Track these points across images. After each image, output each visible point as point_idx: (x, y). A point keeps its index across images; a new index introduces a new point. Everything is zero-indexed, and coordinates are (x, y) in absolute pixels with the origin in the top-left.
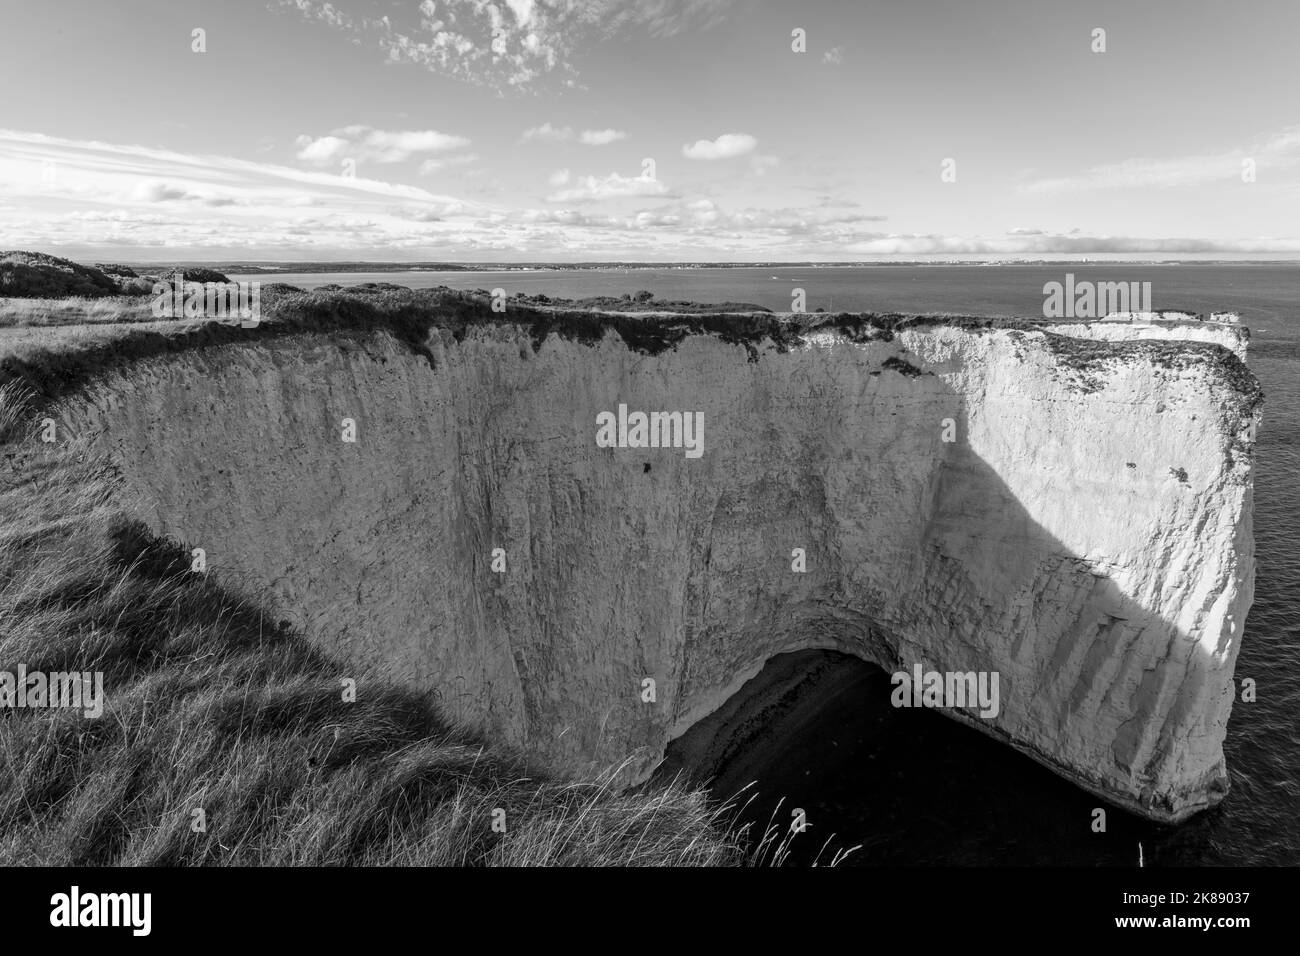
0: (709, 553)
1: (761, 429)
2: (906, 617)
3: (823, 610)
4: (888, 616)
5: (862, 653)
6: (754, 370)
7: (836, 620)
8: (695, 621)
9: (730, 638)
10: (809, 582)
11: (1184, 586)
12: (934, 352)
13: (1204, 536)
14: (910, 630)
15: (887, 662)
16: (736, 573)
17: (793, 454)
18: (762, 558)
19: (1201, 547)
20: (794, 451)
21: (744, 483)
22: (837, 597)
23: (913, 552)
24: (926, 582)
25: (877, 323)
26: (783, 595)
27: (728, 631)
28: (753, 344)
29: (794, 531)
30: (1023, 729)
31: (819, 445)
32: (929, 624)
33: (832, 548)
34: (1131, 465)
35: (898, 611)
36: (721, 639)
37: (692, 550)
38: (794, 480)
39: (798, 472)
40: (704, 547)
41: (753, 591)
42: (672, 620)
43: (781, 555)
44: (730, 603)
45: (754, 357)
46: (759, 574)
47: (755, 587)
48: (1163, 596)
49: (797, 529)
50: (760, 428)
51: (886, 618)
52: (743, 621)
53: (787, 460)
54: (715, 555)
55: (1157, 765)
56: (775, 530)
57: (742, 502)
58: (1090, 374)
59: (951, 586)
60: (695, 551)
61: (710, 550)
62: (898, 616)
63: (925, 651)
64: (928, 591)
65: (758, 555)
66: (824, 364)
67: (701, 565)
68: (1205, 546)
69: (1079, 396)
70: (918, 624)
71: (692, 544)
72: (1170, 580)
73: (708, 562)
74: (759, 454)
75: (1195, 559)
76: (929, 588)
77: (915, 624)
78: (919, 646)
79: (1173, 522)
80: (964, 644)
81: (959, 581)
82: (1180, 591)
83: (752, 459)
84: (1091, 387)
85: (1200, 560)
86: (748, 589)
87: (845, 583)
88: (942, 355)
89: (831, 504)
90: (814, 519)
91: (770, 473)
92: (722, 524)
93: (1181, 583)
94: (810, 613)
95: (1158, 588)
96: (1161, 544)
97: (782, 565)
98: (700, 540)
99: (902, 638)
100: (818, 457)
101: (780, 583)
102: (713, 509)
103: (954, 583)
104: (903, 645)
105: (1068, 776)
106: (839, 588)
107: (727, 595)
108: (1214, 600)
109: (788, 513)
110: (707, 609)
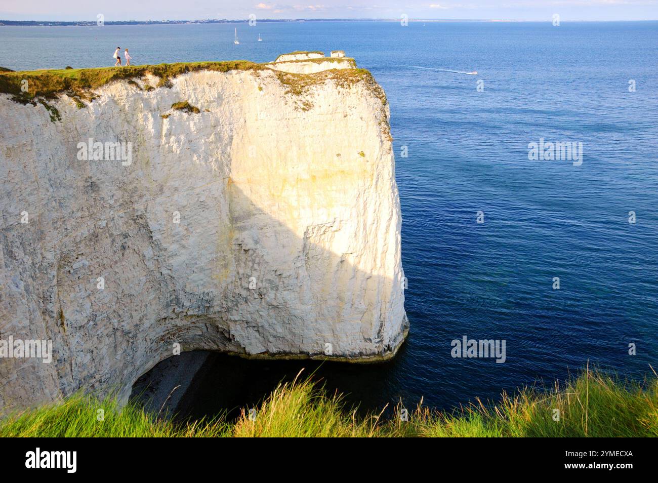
0: (61, 316)
1: (81, 184)
2: (230, 304)
3: (169, 324)
4: (217, 309)
5: (203, 344)
6: (61, 129)
7: (179, 329)
8: (66, 382)
9: (100, 381)
10: (154, 307)
11: (376, 221)
12: (204, 92)
13: (379, 189)
14: (234, 312)
15: (222, 343)
16: (91, 323)
17: (116, 200)
18: (110, 301)
19: (379, 196)
20: (115, 198)
21: (78, 240)
22: (178, 310)
23: (225, 254)
24: (238, 273)
25: (157, 72)
26: (137, 325)
27: (97, 377)
28: (52, 103)
29: (132, 269)
30: (315, 345)
31: (136, 187)
32: (246, 302)
33: (165, 272)
34: (338, 155)
35: (224, 302)
36: (93, 386)
37: (44, 319)
38: (121, 223)
39: (123, 215)
40: (55, 311)
41: (110, 333)
42: (47, 391)
43: (126, 292)
44: (92, 351)
45: (56, 114)
46: (111, 316)
47: (111, 329)
48: (368, 233)
49: (134, 266)
50: (79, 184)
51: (216, 311)
52: (107, 362)
53: (111, 207)
54: (66, 315)
55: (382, 330)
56: (116, 273)
57: (80, 257)
58: (304, 97)
59: (255, 270)
60: (47, 318)
61: (62, 312)
62: (225, 306)
63: (247, 323)
64: (240, 279)
65: (107, 300)
66: (123, 114)
67: (56, 329)
68: (381, 195)
69: (301, 114)
70: (239, 306)
71: (43, 313)
72: (369, 221)
73: (62, 324)
74: (85, 209)
75: (378, 204)
76: (241, 276)
77: (237, 306)
78: (243, 321)
79: (364, 185)
80: (270, 307)
81: (259, 264)
82: (375, 226)
83: (79, 214)
84: (308, 106)
85: (380, 204)
86: (105, 333)
87: (182, 296)
88: (212, 94)
89: (156, 236)
90: (146, 253)
91: (99, 223)
92: (66, 284)
93: (374, 220)
94: (160, 331)
95: (365, 228)
96: (361, 200)
97: (129, 301)
98: (50, 307)
99: (230, 320)
100: (136, 198)
101: (132, 317)
102: (55, 273)
103: (256, 266)
104: (232, 325)
105: (343, 360)
106: (178, 301)
107: (89, 345)
108: (389, 224)
109: (123, 254)
110: (74, 365)
